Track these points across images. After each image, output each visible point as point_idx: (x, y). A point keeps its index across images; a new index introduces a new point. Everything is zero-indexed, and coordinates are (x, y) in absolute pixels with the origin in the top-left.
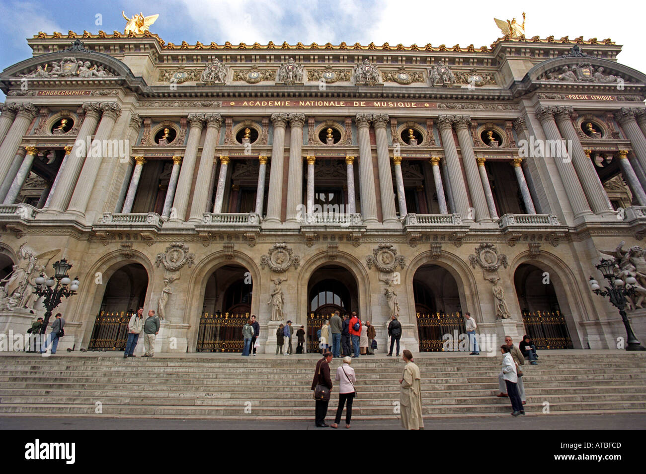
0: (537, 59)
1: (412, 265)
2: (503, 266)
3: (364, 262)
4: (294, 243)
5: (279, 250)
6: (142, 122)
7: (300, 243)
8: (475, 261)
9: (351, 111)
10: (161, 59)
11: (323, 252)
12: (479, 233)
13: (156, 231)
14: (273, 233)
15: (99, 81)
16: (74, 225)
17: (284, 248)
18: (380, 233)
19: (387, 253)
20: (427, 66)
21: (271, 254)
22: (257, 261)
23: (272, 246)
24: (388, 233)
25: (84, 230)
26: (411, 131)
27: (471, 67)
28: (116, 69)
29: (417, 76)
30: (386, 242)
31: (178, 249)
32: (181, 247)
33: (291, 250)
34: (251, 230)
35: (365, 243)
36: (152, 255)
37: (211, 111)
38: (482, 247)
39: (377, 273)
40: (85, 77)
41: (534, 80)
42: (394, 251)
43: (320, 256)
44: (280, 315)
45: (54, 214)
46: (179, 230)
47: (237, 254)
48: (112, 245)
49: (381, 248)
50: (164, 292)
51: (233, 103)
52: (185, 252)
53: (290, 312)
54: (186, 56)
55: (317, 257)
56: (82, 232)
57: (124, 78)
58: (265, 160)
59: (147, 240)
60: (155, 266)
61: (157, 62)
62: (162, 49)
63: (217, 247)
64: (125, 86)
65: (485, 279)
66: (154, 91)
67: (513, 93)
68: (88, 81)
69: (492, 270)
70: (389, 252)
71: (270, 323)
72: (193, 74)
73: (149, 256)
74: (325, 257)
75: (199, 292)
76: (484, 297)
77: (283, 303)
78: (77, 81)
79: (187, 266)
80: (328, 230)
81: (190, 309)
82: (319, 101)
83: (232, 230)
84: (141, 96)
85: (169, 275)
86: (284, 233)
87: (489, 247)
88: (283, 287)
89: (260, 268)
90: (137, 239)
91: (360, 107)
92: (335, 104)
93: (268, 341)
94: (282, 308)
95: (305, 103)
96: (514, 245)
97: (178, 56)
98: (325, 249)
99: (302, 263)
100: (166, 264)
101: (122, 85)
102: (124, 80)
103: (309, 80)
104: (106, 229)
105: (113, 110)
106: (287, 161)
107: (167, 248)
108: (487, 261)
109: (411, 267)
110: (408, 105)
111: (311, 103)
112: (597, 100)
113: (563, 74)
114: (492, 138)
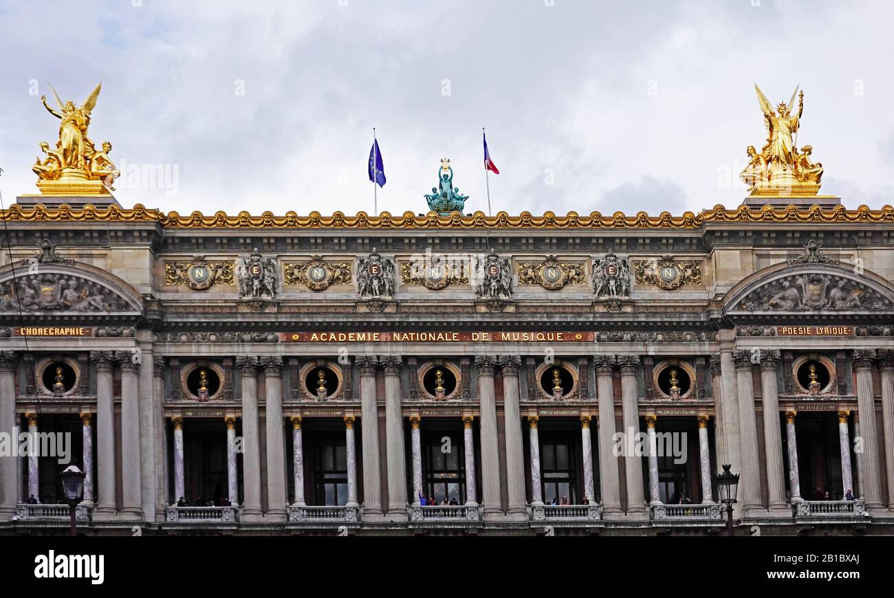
0: (765, 246)
6: (168, 365)
9: (468, 348)
12: (621, 527)
13: (237, 528)
14: (375, 528)
15: (102, 316)
18: (500, 528)
20: (592, 252)
24: (513, 528)
26: (556, 373)
27: (664, 252)
29: (574, 271)
34: (350, 528)
37: (268, 348)
45: (109, 512)
51: (296, 337)
54: (204, 238)
58: (352, 422)
64: (140, 320)
66: (179, 320)
67: (707, 318)
68: (86, 317)
72: (220, 271)
78: (70, 317)
80: (439, 527)
82: (422, 332)
84: (159, 327)
86: (387, 529)
91: (481, 342)
92: (444, 337)
95: (402, 336)
97: (190, 238)
101: (136, 321)
102: (140, 316)
103: (405, 280)
104: (177, 528)
106: (382, 423)
110: (551, 337)
111: (409, 336)
112: (824, 334)
113: (780, 295)
114: (674, 381)
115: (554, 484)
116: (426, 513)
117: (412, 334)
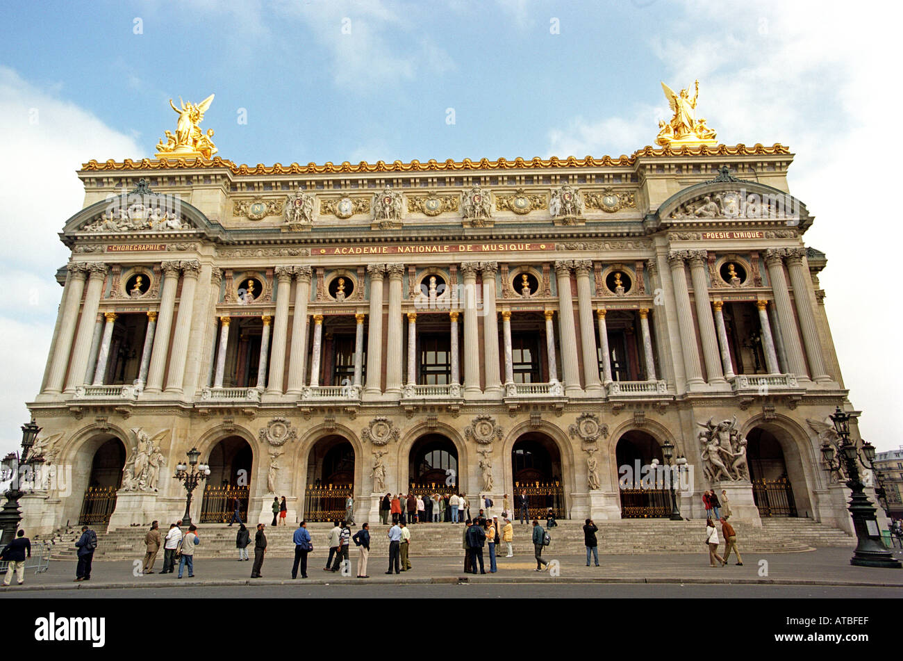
0: (686, 175)
1: (510, 436)
2: (603, 437)
3: (462, 434)
4: (393, 415)
5: (380, 423)
6: (224, 275)
7: (399, 415)
8: (574, 432)
9: (456, 257)
10: (234, 186)
11: (422, 424)
12: (581, 402)
13: (257, 406)
14: (373, 406)
15: (176, 235)
16: (179, 405)
17: (385, 421)
18: (479, 404)
19: (486, 424)
20: (552, 186)
21: (371, 427)
22: (359, 434)
23: (372, 419)
24: (487, 404)
25: (185, 407)
26: (525, 277)
27: (606, 185)
28: (192, 219)
29: (538, 201)
30: (484, 413)
31: (281, 424)
32: (283, 422)
33: (392, 422)
34: (351, 404)
35: (464, 414)
36: (255, 429)
37: (300, 261)
38: (583, 417)
39: (475, 445)
40: (159, 231)
41: (665, 218)
42: (493, 422)
43: (420, 428)
44: (381, 487)
45: (156, 393)
46: (280, 404)
47: (339, 427)
48: (213, 420)
49: (480, 419)
50: (272, 468)
51: (323, 251)
52: (287, 427)
53: (391, 484)
54: (264, 182)
55: (418, 427)
56: (183, 409)
57: (203, 231)
58: (362, 319)
59: (249, 416)
60: (258, 442)
61: (229, 191)
62: (234, 175)
63: (318, 421)
64: (204, 238)
65: (583, 450)
66: (235, 239)
67: (644, 229)
68: (163, 235)
69: (590, 441)
70: (488, 423)
71: (373, 494)
72: (273, 206)
73: (252, 431)
74: (425, 428)
75: (303, 464)
76: (579, 467)
77: (384, 475)
78: (151, 235)
79: (289, 441)
80: (427, 403)
81: (296, 482)
82: (421, 245)
83: (333, 405)
84: (220, 245)
85: (273, 450)
86: (384, 406)
87: (591, 417)
88: (384, 461)
89: (361, 441)
90: (238, 414)
91: (466, 253)
92: (438, 249)
93: (371, 511)
94: (384, 480)
95: (404, 248)
96: (618, 414)
97: (253, 183)
98: (425, 421)
99: (402, 435)
100: (270, 439)
101: (200, 237)
102: (203, 234)
103: (410, 211)
104: (208, 406)
105: (194, 269)
106: (386, 318)
107: (269, 423)
108: (587, 431)
109: (509, 438)
110: (521, 247)
111: (411, 249)
112: (740, 238)
113: (703, 207)
114: (618, 282)
115: (521, 374)
116: (419, 391)
117: (413, 248)
